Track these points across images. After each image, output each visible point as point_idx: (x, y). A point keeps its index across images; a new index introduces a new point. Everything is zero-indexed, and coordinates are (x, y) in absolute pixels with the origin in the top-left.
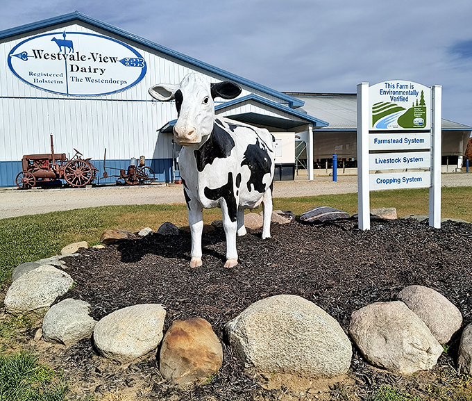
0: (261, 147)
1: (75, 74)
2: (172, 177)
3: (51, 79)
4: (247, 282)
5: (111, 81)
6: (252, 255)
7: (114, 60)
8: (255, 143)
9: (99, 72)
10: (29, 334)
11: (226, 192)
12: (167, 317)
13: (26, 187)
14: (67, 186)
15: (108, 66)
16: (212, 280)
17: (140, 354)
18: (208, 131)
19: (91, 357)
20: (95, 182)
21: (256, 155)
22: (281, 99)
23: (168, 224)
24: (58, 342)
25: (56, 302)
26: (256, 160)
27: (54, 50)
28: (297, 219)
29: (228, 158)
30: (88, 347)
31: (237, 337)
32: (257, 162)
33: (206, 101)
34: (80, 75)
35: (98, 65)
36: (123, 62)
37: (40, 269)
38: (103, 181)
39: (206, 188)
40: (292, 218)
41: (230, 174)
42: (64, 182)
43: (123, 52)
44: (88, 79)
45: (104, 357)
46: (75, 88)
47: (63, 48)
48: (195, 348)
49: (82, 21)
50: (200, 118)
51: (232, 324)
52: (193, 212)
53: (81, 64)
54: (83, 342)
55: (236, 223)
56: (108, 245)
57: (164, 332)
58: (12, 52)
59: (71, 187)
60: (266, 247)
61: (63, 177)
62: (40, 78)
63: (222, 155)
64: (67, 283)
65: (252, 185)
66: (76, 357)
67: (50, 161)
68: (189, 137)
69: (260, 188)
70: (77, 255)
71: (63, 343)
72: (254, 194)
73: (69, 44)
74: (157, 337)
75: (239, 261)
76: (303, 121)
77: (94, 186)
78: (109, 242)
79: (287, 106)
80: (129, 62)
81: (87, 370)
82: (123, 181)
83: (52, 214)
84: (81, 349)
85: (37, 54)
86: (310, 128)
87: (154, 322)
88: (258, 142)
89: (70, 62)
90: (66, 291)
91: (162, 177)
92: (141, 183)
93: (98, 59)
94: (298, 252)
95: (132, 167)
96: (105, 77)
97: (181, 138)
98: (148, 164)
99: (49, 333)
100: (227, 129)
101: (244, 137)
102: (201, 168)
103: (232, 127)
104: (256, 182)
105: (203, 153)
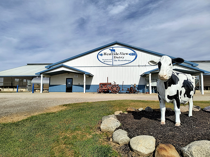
0: (189, 81)
1: (115, 59)
2: (145, 91)
3: (108, 61)
4: (186, 133)
5: (126, 60)
6: (186, 122)
7: (127, 54)
8: (186, 80)
9: (122, 58)
10: (108, 139)
11: (176, 97)
12: (156, 142)
13: (100, 92)
14: (111, 93)
15: (125, 56)
16: (171, 130)
17: (147, 153)
18: (170, 75)
19: (129, 151)
20: (119, 92)
21: (187, 84)
22: (188, 63)
23: (148, 107)
24: (117, 143)
25: (116, 130)
26: (187, 86)
27: (110, 52)
28: (202, 110)
29: (177, 85)
30: (128, 147)
31: (188, 155)
32: (188, 87)
33: (170, 65)
34: (116, 59)
35: (122, 56)
36: (130, 54)
37: (110, 118)
38: (122, 92)
39: (168, 95)
40: (200, 109)
41: (178, 91)
42: (110, 91)
43: (130, 51)
44: (119, 60)
45: (134, 152)
46: (115, 63)
47: (112, 52)
48: (170, 156)
49: (118, 43)
50: (168, 71)
51: (186, 149)
52: (162, 104)
53: (117, 56)
54: (126, 145)
55: (179, 109)
56: (129, 113)
57: (156, 147)
58: (98, 54)
59: (112, 93)
60: (191, 120)
61: (110, 90)
62: (105, 61)
63: (174, 83)
64: (119, 124)
65: (186, 95)
66: (124, 150)
67: (107, 85)
68: (164, 77)
69: (189, 96)
70: (120, 115)
71: (119, 144)
72: (186, 99)
73: (114, 50)
74: (153, 149)
75: (180, 124)
76: (199, 72)
77: (119, 93)
78: (129, 112)
79: (191, 66)
80: (132, 54)
81: (128, 155)
82: (128, 92)
83: (109, 101)
84: (125, 147)
85: (105, 54)
86: (202, 74)
87: (152, 143)
88: (188, 79)
89: (114, 56)
90: (119, 126)
91: (141, 91)
92: (134, 93)
93: (122, 54)
94: (207, 124)
95: (132, 87)
96: (124, 59)
97: (161, 78)
98: (137, 87)
99: (115, 140)
100: (176, 74)
101: (182, 77)
102: (166, 88)
103: (178, 74)
104: (188, 94)
105: (167, 83)
